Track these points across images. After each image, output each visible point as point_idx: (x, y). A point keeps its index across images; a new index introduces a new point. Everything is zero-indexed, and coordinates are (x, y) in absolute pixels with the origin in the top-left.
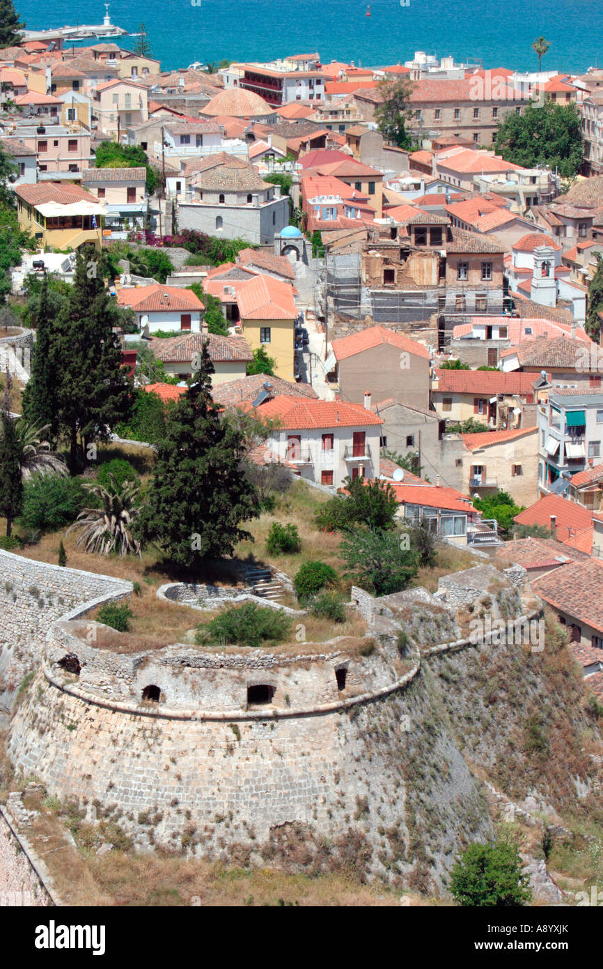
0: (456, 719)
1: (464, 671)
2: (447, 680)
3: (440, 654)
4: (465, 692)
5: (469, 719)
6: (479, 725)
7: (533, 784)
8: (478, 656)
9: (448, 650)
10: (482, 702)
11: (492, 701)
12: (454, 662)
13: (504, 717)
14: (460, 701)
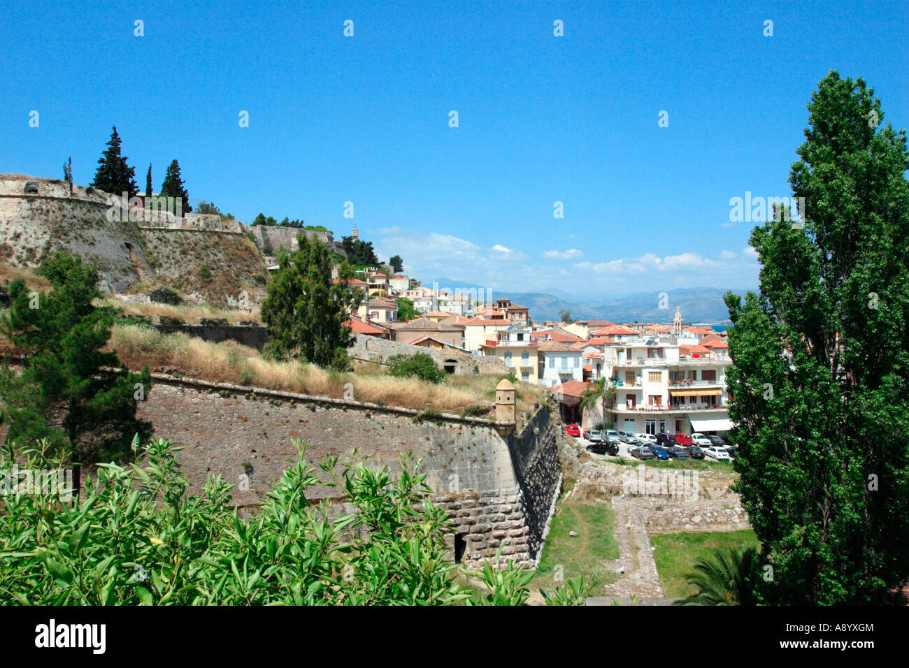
0: (160, 257)
1: (172, 239)
2: (161, 240)
3: (160, 230)
4: (170, 248)
5: (168, 257)
6: (173, 261)
7: (196, 289)
8: (182, 236)
9: (165, 230)
10: (178, 253)
11: (184, 253)
12: (168, 235)
13: (190, 261)
14: (166, 251)
